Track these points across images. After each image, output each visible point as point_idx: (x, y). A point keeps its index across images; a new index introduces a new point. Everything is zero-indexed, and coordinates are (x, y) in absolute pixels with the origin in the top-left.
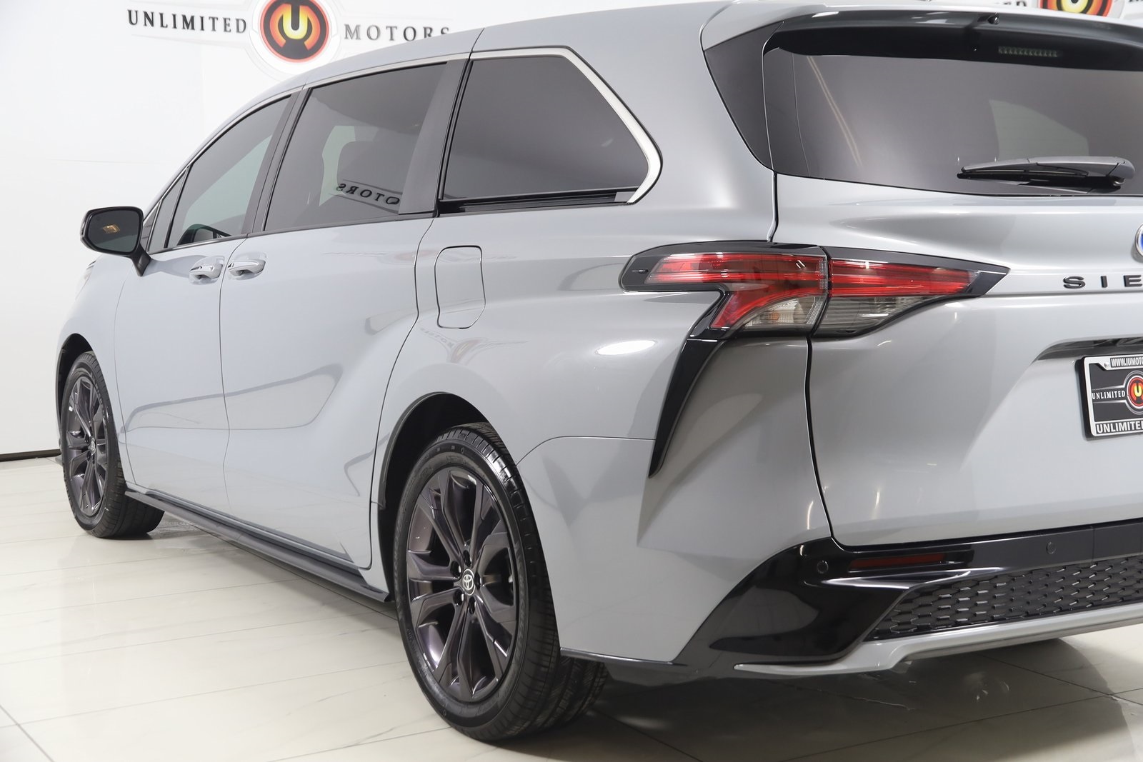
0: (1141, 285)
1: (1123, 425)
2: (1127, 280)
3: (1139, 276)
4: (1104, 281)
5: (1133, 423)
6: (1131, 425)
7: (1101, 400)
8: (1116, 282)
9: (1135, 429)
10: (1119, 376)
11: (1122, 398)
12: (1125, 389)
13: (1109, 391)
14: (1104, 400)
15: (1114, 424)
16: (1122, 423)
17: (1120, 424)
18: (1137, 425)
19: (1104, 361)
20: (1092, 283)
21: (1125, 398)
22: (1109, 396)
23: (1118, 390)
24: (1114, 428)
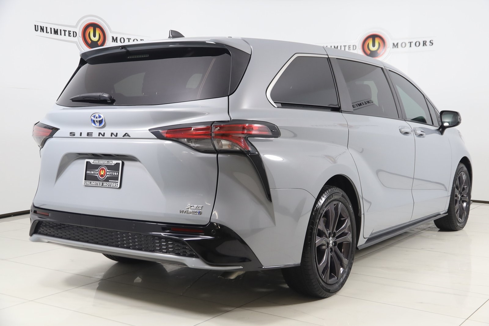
0: (92, 136)
1: (94, 183)
2: (88, 134)
3: (92, 133)
4: (81, 134)
5: (97, 183)
6: (96, 184)
7: (89, 174)
8: (84, 135)
9: (97, 185)
10: (96, 167)
11: (96, 174)
12: (98, 171)
13: (93, 171)
14: (90, 174)
15: (91, 182)
16: (94, 182)
17: (93, 182)
18: (98, 184)
19: (92, 161)
20: (77, 135)
21: (98, 174)
22: (92, 173)
23: (96, 171)
24: (90, 183)
